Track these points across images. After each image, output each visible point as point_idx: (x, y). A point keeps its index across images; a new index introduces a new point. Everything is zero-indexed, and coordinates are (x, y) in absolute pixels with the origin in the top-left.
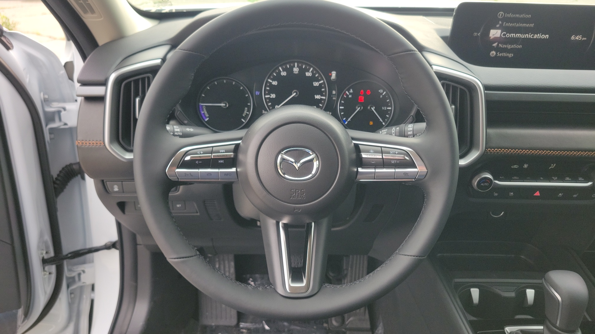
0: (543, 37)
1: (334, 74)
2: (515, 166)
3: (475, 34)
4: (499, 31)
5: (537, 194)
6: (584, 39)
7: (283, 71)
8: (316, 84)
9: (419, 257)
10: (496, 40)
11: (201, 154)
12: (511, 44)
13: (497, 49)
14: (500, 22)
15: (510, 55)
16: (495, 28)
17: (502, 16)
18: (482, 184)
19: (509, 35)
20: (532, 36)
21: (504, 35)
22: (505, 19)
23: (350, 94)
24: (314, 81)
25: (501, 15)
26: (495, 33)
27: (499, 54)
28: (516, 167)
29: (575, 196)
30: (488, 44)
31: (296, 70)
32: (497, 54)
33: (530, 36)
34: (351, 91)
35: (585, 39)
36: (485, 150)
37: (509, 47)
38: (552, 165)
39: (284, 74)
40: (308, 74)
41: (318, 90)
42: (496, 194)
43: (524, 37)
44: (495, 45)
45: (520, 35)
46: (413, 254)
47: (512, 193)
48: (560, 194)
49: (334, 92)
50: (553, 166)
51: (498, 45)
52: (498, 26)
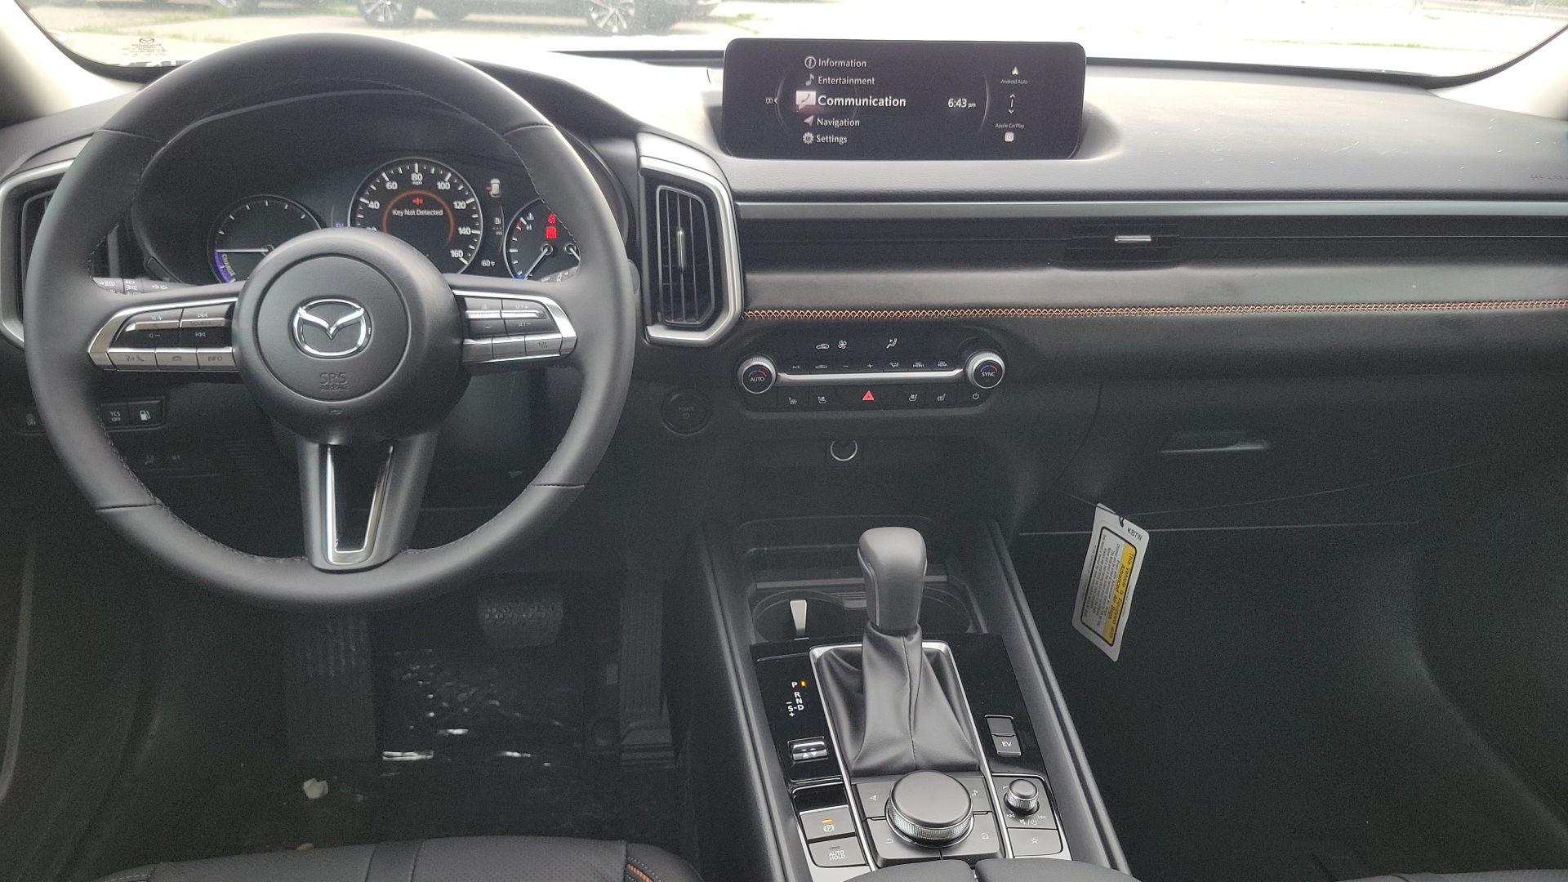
0: (896, 102)
1: (495, 186)
2: (823, 346)
3: (769, 100)
4: (813, 94)
5: (869, 397)
6: (970, 105)
7: (391, 179)
8: (460, 205)
9: (563, 485)
10: (808, 111)
11: (158, 320)
12: (840, 117)
13: (816, 129)
14: (812, 76)
15: (842, 140)
16: (804, 88)
17: (812, 64)
18: (752, 379)
19: (831, 101)
20: (876, 102)
21: (823, 100)
22: (820, 71)
23: (529, 222)
24: (457, 200)
25: (810, 62)
26: (805, 98)
27: (820, 138)
28: (825, 348)
29: (940, 398)
30: (797, 119)
31: (417, 178)
32: (815, 138)
33: (872, 102)
34: (531, 217)
35: (974, 105)
36: (742, 314)
37: (836, 123)
38: (891, 341)
39: (392, 186)
40: (443, 186)
41: (465, 218)
42: (794, 402)
43: (860, 104)
44: (809, 120)
45: (853, 100)
46: (557, 482)
47: (823, 398)
48: (912, 396)
49: (498, 221)
50: (893, 343)
51: (815, 121)
52: (808, 83)
